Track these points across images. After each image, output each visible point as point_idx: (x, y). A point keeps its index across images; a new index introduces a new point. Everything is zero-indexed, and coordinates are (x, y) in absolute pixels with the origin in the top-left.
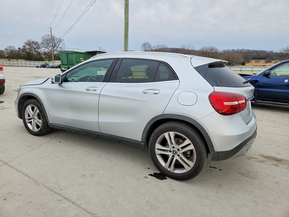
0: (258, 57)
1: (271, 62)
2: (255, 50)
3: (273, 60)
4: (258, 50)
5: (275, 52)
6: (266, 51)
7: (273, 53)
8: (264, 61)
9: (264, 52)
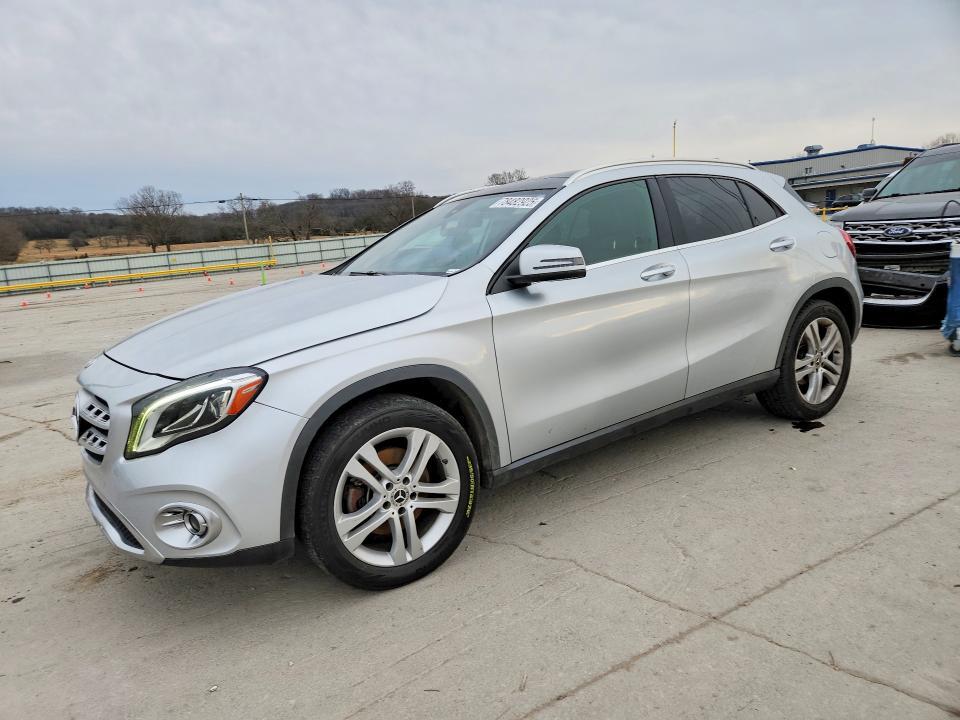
0: (37, 230)
1: (87, 244)
2: (17, 206)
3: (91, 237)
4: (27, 207)
5: (88, 213)
6: (58, 212)
7: (83, 216)
8: (64, 242)
9: (51, 213)
